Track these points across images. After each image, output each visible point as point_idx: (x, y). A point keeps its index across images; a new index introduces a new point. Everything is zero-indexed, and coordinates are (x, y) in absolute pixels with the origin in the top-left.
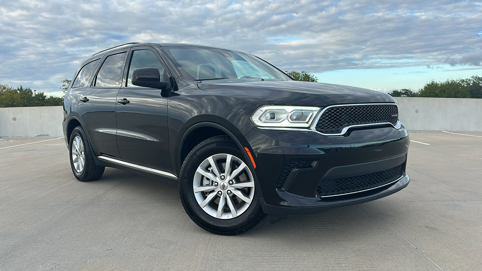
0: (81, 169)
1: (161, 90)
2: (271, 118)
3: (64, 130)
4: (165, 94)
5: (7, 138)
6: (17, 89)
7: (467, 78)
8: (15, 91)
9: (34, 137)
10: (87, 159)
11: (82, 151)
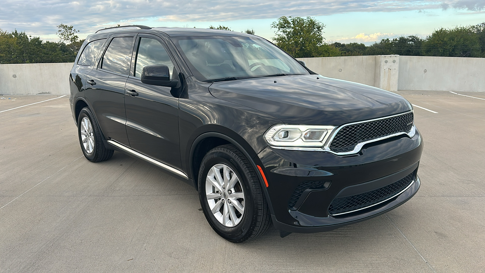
0: (91, 150)
1: (170, 88)
2: (284, 137)
3: (71, 108)
4: (175, 93)
5: (10, 97)
6: (11, 33)
7: (477, 25)
8: (10, 36)
9: (35, 95)
10: (96, 141)
11: (91, 133)
